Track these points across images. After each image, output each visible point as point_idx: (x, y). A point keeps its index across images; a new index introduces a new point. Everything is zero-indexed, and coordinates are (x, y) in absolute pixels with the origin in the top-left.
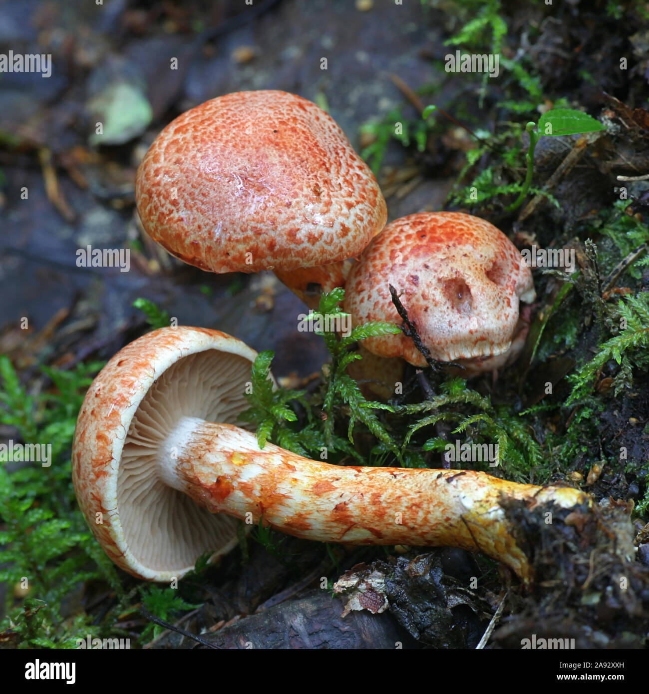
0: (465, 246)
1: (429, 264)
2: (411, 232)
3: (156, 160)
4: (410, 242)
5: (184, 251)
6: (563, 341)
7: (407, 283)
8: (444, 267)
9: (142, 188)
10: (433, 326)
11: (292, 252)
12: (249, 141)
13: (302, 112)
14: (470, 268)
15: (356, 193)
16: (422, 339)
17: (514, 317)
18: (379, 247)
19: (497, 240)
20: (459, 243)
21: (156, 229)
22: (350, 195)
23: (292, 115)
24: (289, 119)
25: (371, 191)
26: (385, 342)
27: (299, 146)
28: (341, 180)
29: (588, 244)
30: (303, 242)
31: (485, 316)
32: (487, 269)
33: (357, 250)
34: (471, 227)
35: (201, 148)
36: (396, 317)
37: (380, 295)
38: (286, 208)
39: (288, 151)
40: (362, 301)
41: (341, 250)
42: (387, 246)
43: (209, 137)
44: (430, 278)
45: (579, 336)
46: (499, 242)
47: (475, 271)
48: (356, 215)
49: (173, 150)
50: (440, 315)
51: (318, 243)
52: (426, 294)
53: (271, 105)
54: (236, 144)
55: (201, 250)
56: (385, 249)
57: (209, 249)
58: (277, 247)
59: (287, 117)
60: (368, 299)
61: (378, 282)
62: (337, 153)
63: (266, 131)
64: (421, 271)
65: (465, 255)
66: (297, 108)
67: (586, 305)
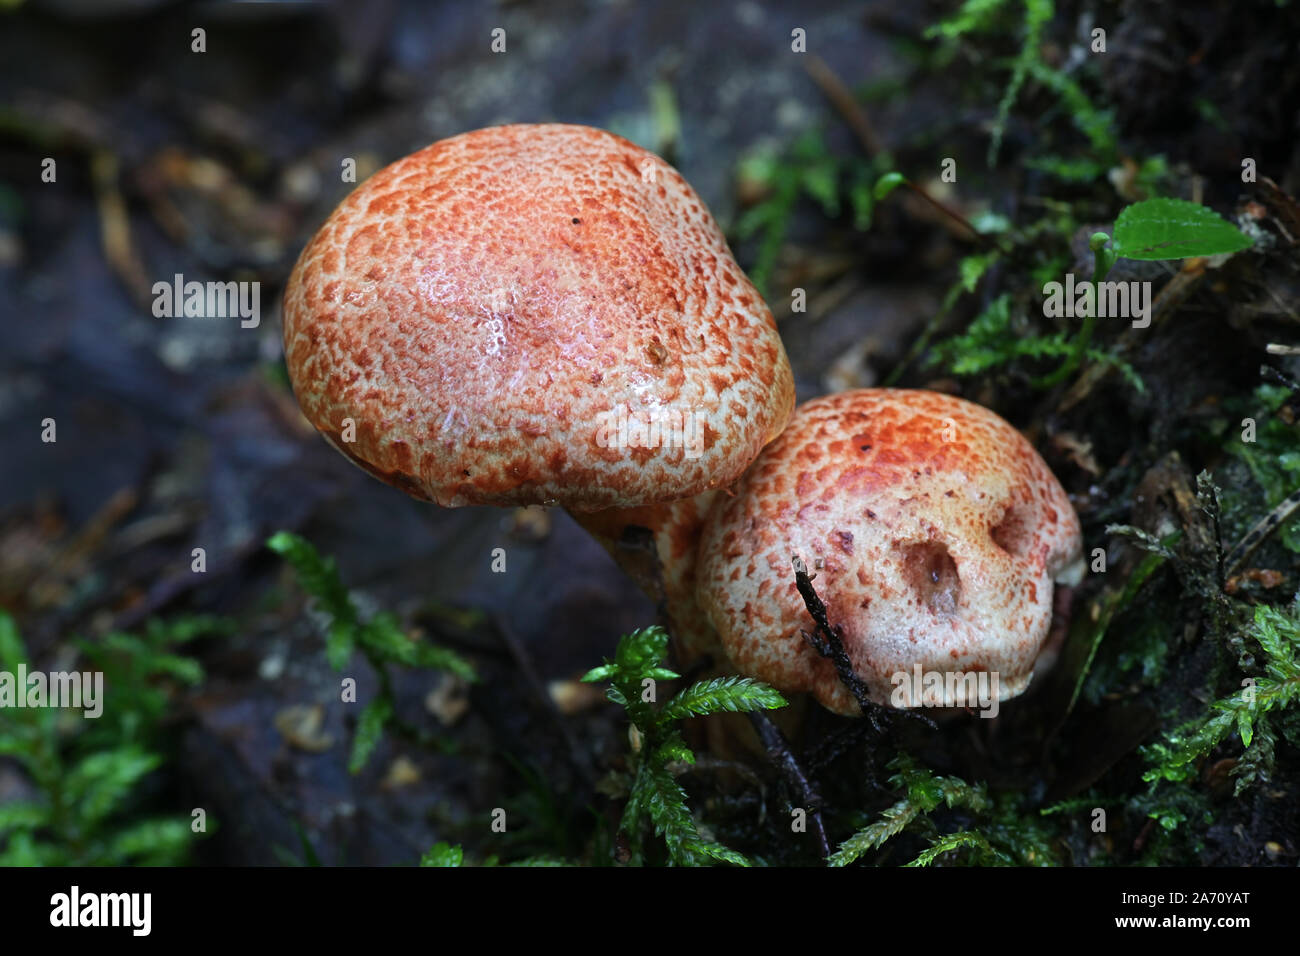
0: (949, 472)
1: (875, 510)
2: (842, 436)
3: (328, 266)
4: (839, 459)
5: (378, 460)
6: (1138, 667)
7: (829, 546)
8: (905, 517)
9: (298, 319)
10: (878, 638)
11: (598, 477)
12: (522, 240)
13: (631, 176)
14: (958, 522)
15: (735, 358)
16: (854, 662)
17: (1041, 625)
18: (774, 465)
19: (1014, 459)
20: (939, 468)
21: (322, 408)
22: (722, 360)
23: (611, 185)
24: (604, 194)
25: (765, 351)
26: (778, 663)
27: (623, 255)
28: (704, 328)
29: (1204, 482)
30: (621, 458)
31: (985, 623)
32: (993, 523)
33: (731, 474)
34: (963, 430)
35: (423, 248)
36: (804, 617)
37: (771, 568)
38: (590, 387)
39: (599, 266)
40: (735, 576)
41: (699, 475)
42: (792, 463)
43: (439, 226)
44: (877, 541)
45: (1171, 661)
46: (1018, 465)
47: (968, 527)
48: (733, 405)
49: (364, 248)
50: (894, 616)
51: (652, 461)
52: (867, 572)
53: (568, 162)
54: (494, 244)
55: (411, 461)
56: (786, 469)
57: (429, 459)
58: (569, 465)
59: (601, 189)
60: (748, 575)
61: (770, 541)
62: (699, 270)
63: (558, 219)
64: (858, 523)
65: (950, 494)
66: (622, 168)
67: (1188, 599)
